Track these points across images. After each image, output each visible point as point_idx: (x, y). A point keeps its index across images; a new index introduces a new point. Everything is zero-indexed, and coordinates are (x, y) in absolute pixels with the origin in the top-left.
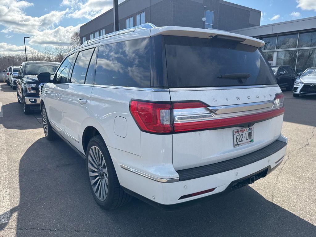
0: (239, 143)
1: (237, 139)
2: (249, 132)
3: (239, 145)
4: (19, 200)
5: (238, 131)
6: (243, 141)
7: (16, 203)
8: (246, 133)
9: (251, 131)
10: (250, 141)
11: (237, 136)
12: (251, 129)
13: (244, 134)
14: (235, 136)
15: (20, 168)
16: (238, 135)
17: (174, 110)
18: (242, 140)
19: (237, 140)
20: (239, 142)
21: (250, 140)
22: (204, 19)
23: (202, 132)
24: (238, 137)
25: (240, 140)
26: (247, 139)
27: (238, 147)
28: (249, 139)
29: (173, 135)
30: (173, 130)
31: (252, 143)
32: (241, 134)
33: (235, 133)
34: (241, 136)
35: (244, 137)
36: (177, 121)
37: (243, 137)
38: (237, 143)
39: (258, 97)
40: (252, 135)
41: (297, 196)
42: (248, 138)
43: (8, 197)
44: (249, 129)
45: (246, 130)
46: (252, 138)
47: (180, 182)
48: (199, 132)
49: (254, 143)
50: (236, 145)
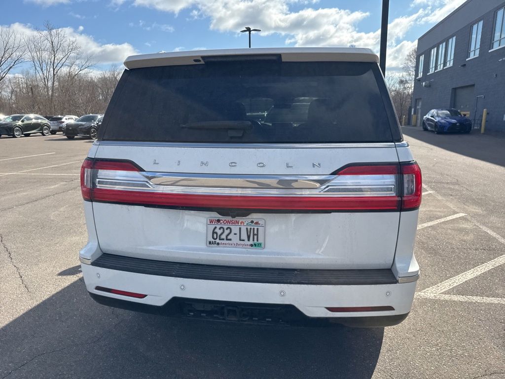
0: (218, 241)
1: (214, 232)
2: (249, 227)
3: (218, 244)
5: (219, 221)
6: (230, 240)
8: (240, 228)
10: (252, 245)
11: (216, 228)
12: (257, 223)
13: (235, 229)
14: (212, 227)
16: (218, 227)
18: (229, 237)
19: (215, 235)
20: (220, 239)
21: (251, 242)
23: (132, 206)
24: (219, 232)
25: (223, 236)
26: (242, 238)
27: (215, 247)
28: (249, 240)
29: (94, 203)
30: (91, 196)
31: (253, 250)
32: (225, 227)
33: (211, 221)
34: (227, 232)
35: (235, 234)
36: (97, 185)
37: (233, 232)
38: (215, 239)
39: (261, 165)
40: (257, 235)
42: (244, 236)
44: (250, 221)
45: (241, 223)
46: (258, 241)
47: (91, 266)
48: (126, 206)
49: (265, 250)
50: (210, 243)
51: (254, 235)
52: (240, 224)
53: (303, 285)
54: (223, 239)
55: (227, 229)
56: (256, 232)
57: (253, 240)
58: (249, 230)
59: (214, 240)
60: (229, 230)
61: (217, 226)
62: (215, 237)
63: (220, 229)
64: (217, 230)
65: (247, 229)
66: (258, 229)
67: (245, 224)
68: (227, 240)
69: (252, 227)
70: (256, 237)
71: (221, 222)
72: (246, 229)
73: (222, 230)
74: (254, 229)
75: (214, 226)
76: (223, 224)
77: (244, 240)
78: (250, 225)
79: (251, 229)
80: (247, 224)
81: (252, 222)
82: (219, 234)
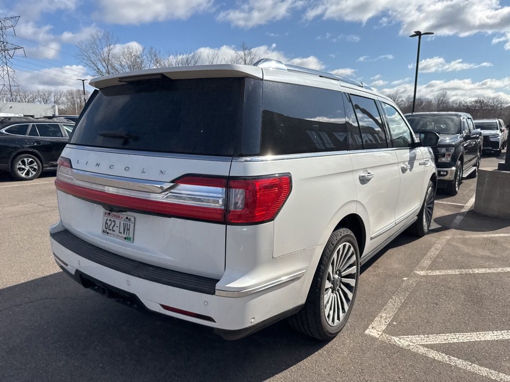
0: (108, 231)
1: (106, 223)
2: (125, 222)
3: (108, 233)
5: (110, 214)
6: (114, 231)
8: (120, 222)
9: (129, 223)
10: (125, 238)
12: (130, 220)
13: (117, 222)
14: (105, 219)
16: (109, 219)
18: (114, 229)
19: (106, 225)
21: (125, 236)
24: (109, 223)
25: (111, 228)
26: (120, 231)
27: (106, 236)
28: (124, 233)
31: (126, 242)
32: (112, 220)
33: (105, 214)
34: (113, 224)
35: (117, 227)
38: (106, 229)
39: (127, 169)
42: (122, 230)
45: (121, 217)
46: (129, 235)
49: (133, 244)
50: (104, 231)
51: (127, 229)
52: (120, 219)
53: (140, 279)
54: (110, 230)
56: (128, 227)
57: (127, 234)
58: (125, 224)
60: (114, 222)
62: (107, 227)
64: (108, 222)
66: (130, 225)
69: (127, 223)
70: (128, 231)
72: (123, 224)
75: (107, 218)
76: (111, 217)
77: (121, 233)
80: (124, 219)
81: (127, 218)
82: (109, 224)
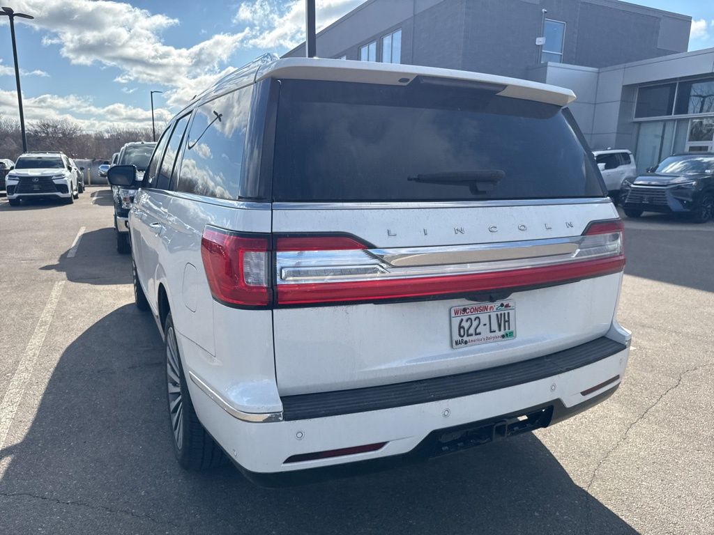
0: (465, 338)
1: (460, 327)
2: (499, 313)
3: (466, 342)
4: (26, 431)
5: (465, 310)
6: (480, 334)
7: (18, 437)
8: (490, 316)
9: (506, 312)
10: (503, 336)
11: (462, 320)
12: (507, 306)
13: (484, 318)
14: (456, 321)
15: (58, 364)
16: (465, 318)
17: (279, 254)
18: (478, 331)
19: (462, 331)
20: (468, 335)
21: (503, 332)
22: (540, 41)
23: (354, 307)
24: (466, 325)
25: (472, 331)
26: (493, 329)
27: (463, 348)
28: (500, 330)
29: (275, 311)
30: (272, 300)
31: (507, 342)
32: (473, 317)
33: (456, 313)
34: (475, 323)
35: (485, 325)
36: (287, 280)
37: (481, 324)
38: (462, 337)
39: (523, 228)
40: (509, 321)
41: (660, 481)
42: (495, 327)
43: (9, 423)
44: (499, 305)
45: (491, 307)
46: (509, 329)
47: (284, 422)
48: (344, 307)
49: (517, 340)
50: (456, 343)
51: (505, 322)
52: (489, 311)
53: (572, 371)
54: (472, 335)
55: (475, 320)
56: (507, 319)
57: (505, 329)
58: (499, 316)
59: (461, 339)
60: (477, 321)
61: (463, 317)
62: (462, 334)
63: (467, 321)
64: (464, 324)
65: (497, 315)
66: (509, 313)
67: (495, 310)
68: (476, 334)
69: (503, 312)
70: (507, 324)
71: (468, 311)
72: (495, 316)
73: (469, 322)
74: (504, 314)
75: (459, 319)
76: (470, 313)
77: (495, 331)
78: (501, 310)
79: (501, 314)
80: (497, 309)
81: (502, 305)
82: (466, 328)
